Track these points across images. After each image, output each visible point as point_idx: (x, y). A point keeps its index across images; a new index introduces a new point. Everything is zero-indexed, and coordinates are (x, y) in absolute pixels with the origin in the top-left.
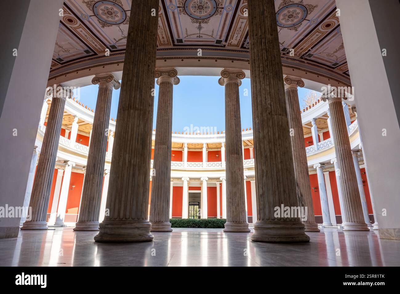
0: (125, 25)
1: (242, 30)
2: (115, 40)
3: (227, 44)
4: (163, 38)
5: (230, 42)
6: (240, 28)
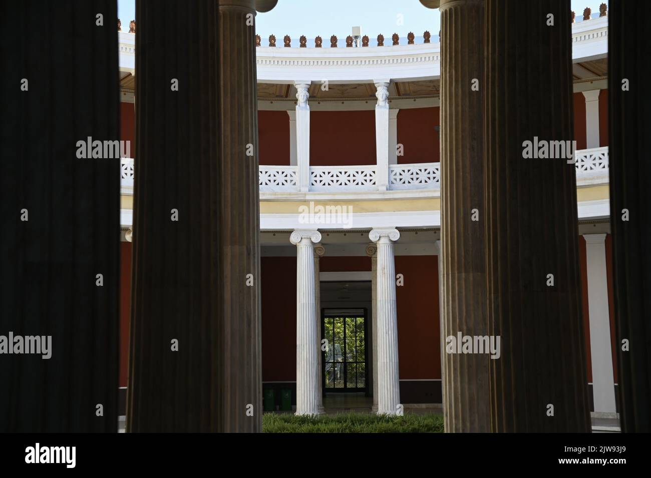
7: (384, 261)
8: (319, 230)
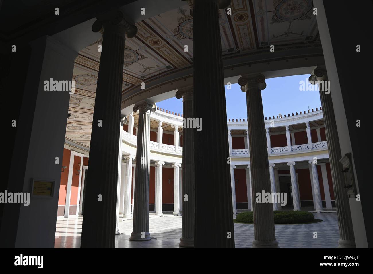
0: (141, 61)
1: (248, 34)
2: (141, 72)
3: (240, 49)
4: (177, 60)
5: (242, 47)
6: (244, 34)
7: (292, 170)
8: (274, 163)
